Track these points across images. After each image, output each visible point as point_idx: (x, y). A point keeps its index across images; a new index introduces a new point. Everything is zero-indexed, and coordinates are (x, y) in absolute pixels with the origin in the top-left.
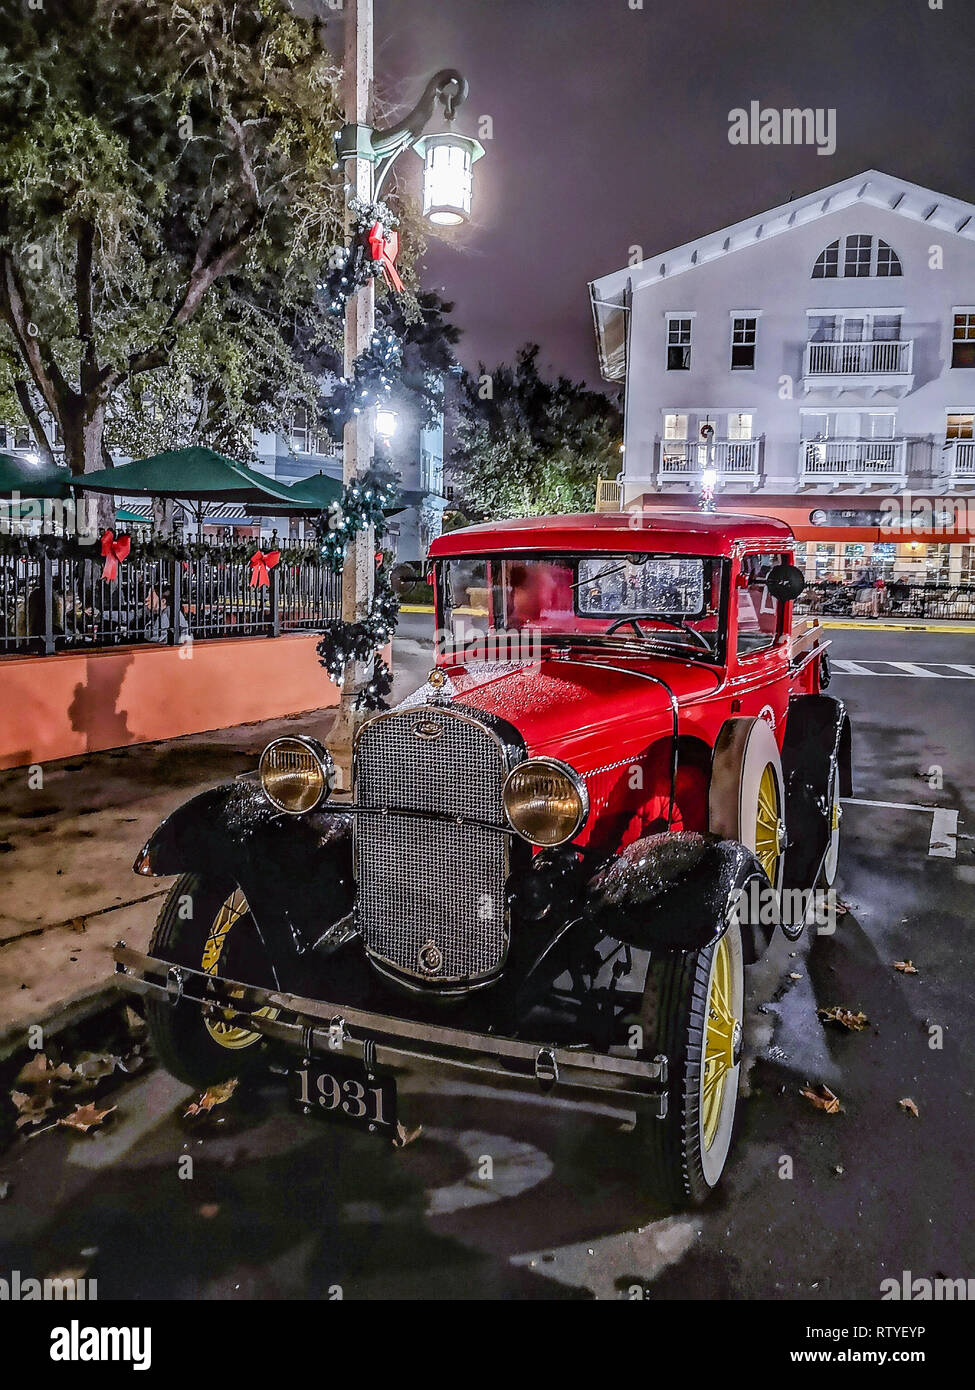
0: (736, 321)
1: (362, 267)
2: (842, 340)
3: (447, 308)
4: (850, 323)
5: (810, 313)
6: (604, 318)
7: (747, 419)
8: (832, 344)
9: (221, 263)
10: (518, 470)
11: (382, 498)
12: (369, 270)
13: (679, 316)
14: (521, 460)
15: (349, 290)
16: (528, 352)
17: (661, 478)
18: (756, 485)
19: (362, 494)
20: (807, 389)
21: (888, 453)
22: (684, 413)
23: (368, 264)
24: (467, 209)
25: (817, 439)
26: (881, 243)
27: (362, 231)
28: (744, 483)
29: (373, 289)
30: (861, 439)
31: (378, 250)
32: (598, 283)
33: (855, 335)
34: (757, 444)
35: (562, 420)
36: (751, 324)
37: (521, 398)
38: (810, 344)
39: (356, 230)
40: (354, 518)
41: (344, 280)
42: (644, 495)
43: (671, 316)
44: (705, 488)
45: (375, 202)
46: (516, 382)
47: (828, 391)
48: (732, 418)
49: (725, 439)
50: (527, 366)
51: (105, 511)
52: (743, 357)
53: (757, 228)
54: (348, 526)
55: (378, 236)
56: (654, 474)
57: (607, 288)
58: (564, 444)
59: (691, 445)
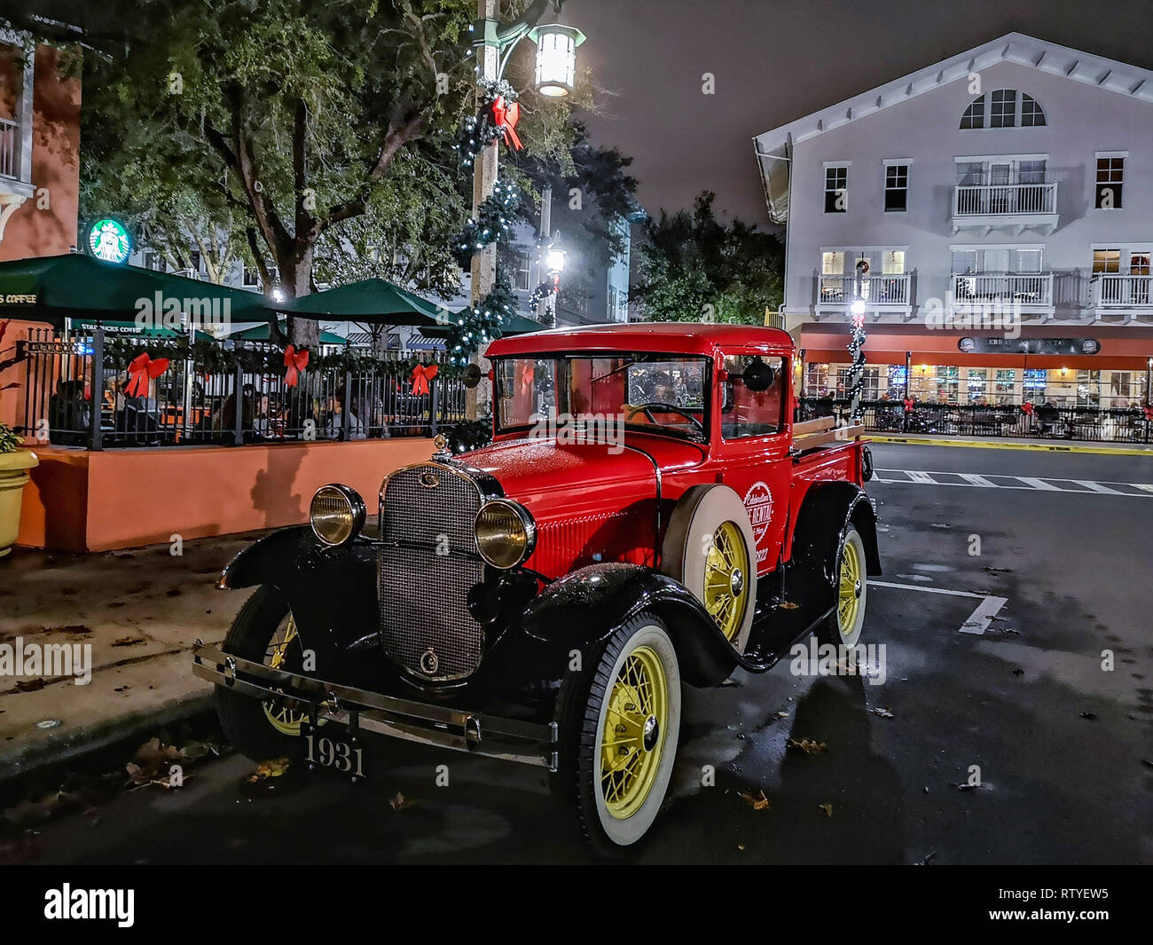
0: (889, 169)
1: (486, 131)
2: (989, 183)
3: (627, 162)
4: (996, 169)
5: (958, 160)
6: (768, 169)
7: (900, 256)
8: (979, 188)
9: (408, 130)
10: (694, 303)
11: (499, 317)
12: (492, 134)
13: (836, 165)
14: (697, 293)
15: (476, 150)
16: (704, 198)
17: (818, 310)
18: (908, 315)
19: (482, 314)
20: (955, 229)
21: (1036, 286)
22: (841, 251)
23: (491, 128)
24: (571, 84)
25: (967, 273)
26: (1025, 97)
27: (487, 102)
28: (896, 313)
29: (496, 149)
30: (1009, 273)
31: (499, 117)
32: (760, 138)
33: (1001, 179)
34: (909, 278)
35: (736, 258)
36: (903, 170)
37: (698, 239)
38: (957, 188)
39: (483, 102)
40: (475, 334)
41: (472, 142)
42: (803, 324)
43: (827, 165)
44: (855, 317)
45: (499, 80)
46: (694, 225)
47: (976, 229)
48: (885, 255)
49: (880, 274)
50: (704, 210)
51: (311, 334)
52: (896, 200)
53: (907, 86)
54: (470, 340)
55: (500, 106)
56: (812, 306)
57: (770, 142)
58: (736, 280)
59: (846, 280)
